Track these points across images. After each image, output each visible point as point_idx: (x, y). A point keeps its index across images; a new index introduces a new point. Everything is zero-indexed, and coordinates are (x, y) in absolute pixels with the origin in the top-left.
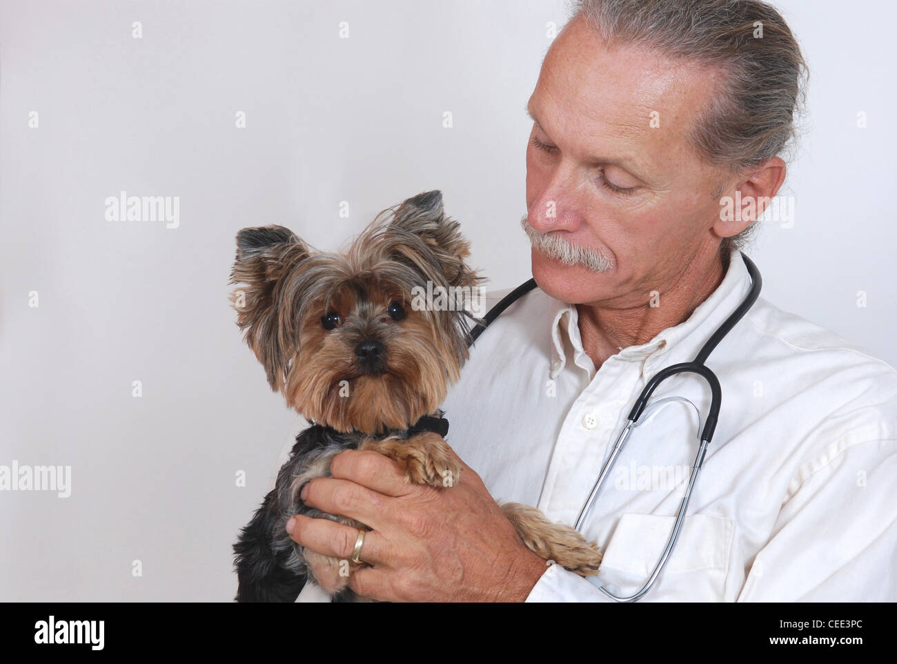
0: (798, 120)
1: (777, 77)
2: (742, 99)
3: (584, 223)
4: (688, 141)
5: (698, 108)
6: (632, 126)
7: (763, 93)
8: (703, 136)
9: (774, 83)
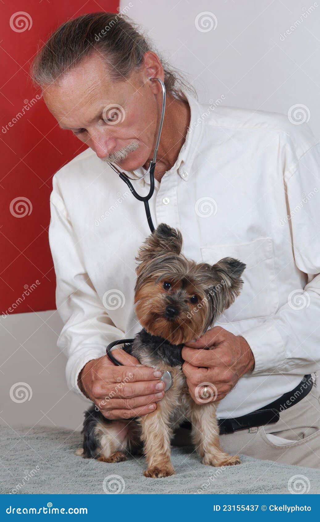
0: (140, 32)
1: (116, 31)
2: (113, 50)
3: (116, 139)
4: (113, 82)
5: (104, 69)
6: (91, 98)
7: (117, 40)
8: (115, 75)
9: (117, 33)
